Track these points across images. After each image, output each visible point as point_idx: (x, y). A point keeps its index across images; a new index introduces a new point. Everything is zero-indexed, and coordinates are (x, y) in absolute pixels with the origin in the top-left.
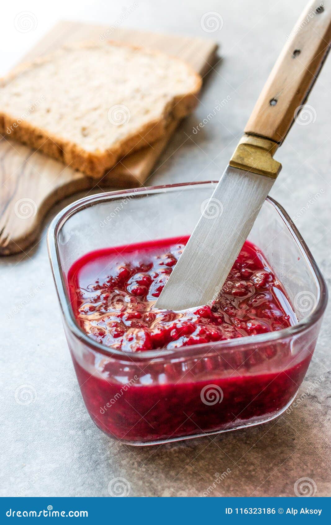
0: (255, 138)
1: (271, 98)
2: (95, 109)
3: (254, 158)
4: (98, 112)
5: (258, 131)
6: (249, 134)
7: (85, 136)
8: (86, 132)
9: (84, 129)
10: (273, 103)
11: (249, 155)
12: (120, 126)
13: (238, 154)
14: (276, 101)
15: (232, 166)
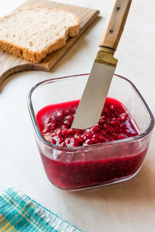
0: (105, 48)
1: (110, 29)
2: (35, 34)
3: (106, 58)
4: (36, 35)
5: (106, 45)
6: (102, 46)
7: (32, 46)
8: (32, 44)
9: (31, 43)
10: (111, 32)
11: (103, 56)
12: (47, 41)
13: (98, 56)
14: (112, 31)
15: (96, 61)
